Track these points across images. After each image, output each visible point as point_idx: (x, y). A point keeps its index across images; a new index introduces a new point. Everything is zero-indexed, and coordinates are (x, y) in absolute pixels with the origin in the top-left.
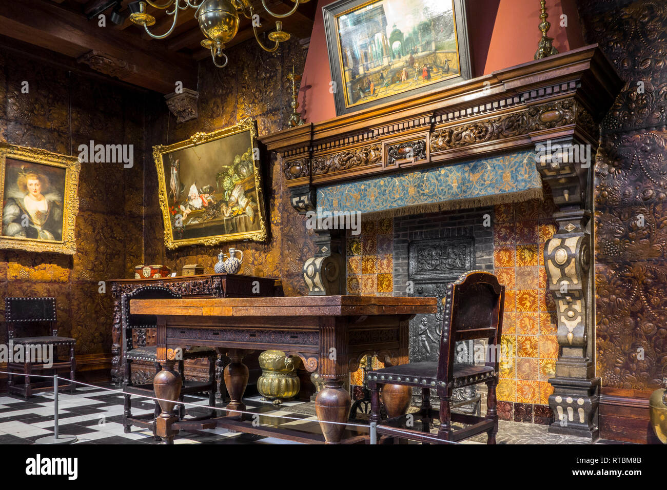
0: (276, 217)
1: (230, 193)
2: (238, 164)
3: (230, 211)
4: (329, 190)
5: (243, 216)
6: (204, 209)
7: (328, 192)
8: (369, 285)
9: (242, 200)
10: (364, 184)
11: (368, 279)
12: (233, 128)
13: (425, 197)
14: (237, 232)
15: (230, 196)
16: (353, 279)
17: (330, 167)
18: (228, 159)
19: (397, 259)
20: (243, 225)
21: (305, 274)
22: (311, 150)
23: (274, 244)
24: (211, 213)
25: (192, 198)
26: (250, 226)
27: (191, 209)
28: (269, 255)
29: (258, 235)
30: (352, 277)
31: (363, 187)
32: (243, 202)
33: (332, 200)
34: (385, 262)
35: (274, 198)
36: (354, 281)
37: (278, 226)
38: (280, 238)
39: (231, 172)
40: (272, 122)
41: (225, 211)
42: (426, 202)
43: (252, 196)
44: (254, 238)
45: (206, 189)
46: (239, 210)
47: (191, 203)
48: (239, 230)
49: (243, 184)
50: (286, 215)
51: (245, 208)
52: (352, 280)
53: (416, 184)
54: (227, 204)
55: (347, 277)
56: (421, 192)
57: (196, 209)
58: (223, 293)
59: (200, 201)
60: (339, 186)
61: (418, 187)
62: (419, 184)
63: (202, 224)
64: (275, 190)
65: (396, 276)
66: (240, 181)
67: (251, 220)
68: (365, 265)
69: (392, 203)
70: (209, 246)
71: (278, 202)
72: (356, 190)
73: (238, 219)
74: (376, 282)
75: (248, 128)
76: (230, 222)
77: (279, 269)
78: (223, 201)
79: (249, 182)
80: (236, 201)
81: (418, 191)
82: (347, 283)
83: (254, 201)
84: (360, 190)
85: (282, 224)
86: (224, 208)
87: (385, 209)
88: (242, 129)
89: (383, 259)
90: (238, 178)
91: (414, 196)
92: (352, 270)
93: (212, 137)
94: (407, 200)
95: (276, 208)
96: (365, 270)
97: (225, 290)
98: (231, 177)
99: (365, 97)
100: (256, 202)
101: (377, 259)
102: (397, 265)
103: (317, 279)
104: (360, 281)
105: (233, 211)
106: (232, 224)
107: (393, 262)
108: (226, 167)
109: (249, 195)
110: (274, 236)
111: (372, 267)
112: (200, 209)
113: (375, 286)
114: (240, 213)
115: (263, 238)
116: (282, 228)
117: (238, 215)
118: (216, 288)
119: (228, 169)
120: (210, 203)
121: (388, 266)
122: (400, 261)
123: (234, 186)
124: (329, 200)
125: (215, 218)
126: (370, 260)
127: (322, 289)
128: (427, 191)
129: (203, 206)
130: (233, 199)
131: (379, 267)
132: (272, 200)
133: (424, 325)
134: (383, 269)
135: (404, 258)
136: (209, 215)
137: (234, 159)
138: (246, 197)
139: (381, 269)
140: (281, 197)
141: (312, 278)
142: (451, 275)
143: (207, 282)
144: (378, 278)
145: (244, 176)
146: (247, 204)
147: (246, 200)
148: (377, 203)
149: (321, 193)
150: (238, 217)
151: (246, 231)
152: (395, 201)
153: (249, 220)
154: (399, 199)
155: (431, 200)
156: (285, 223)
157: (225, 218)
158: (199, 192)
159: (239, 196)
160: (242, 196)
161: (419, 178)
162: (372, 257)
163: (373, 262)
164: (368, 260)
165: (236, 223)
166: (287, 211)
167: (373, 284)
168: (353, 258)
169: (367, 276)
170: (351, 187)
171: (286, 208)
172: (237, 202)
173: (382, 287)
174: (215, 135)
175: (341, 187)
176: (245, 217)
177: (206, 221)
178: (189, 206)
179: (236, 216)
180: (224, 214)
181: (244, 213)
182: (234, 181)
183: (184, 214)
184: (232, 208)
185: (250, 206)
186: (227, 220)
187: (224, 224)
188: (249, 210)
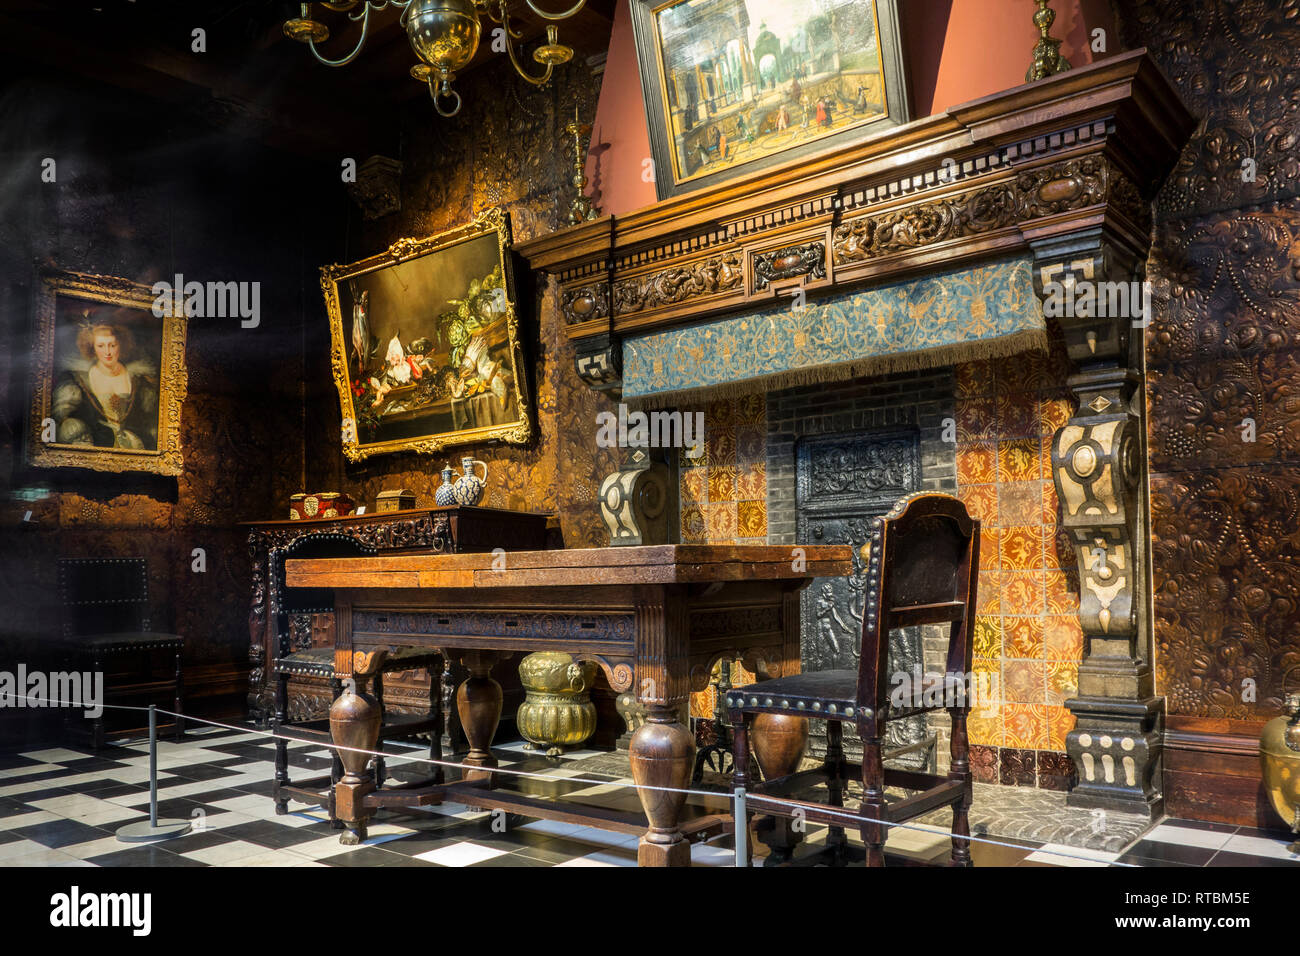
0: (547, 395)
1: (462, 351)
2: (476, 297)
3: (462, 386)
4: (644, 342)
5: (486, 395)
6: (415, 384)
7: (643, 346)
8: (722, 524)
9: (484, 366)
10: (712, 330)
11: (721, 511)
12: (467, 229)
13: (825, 352)
14: (476, 426)
15: (462, 358)
16: (693, 511)
17: (646, 297)
18: (458, 288)
19: (774, 471)
20: (486, 412)
21: (603, 504)
22: (611, 266)
23: (545, 447)
24: (428, 391)
25: (393, 363)
26: (500, 414)
27: (391, 385)
28: (535, 469)
29: (515, 431)
30: (690, 508)
31: (708, 335)
32: (486, 368)
33: (652, 362)
34: (752, 478)
35: (543, 360)
36: (694, 515)
37: (551, 412)
38: (555, 436)
39: (463, 312)
40: (537, 215)
41: (453, 388)
42: (827, 361)
43: (502, 357)
44: (508, 438)
45: (417, 346)
46: (480, 384)
47: (390, 373)
49: (486, 335)
50: (565, 391)
51: (491, 380)
52: (689, 514)
53: (807, 327)
54: (457, 373)
55: (682, 508)
56: (818, 342)
57: (400, 383)
58: (453, 543)
59: (408, 368)
60: (664, 335)
61: (811, 333)
62: (813, 327)
63: (411, 412)
64: (544, 345)
65: (773, 505)
66: (480, 329)
67: (502, 402)
68: (715, 485)
69: (763, 364)
70: (425, 455)
71: (550, 367)
72: (695, 341)
73: (477, 402)
74: (735, 516)
75: (493, 227)
76: (462, 408)
77: (555, 495)
78: (450, 368)
79: (497, 330)
80: (472, 368)
81: (812, 340)
82: (682, 520)
83: (506, 366)
84: (703, 341)
85: (558, 408)
86: (451, 382)
87: (750, 375)
88: (483, 229)
89: (748, 472)
90: (477, 324)
91: (805, 351)
92: (689, 495)
93: (427, 247)
94: (791, 358)
95: (547, 379)
96: (713, 494)
97: (455, 538)
98: (463, 322)
99: (710, 162)
100: (511, 369)
101: (737, 472)
102: (774, 484)
103: (626, 514)
104: (705, 516)
105: (469, 386)
106: (467, 412)
107: (767, 477)
108: (454, 302)
109: (497, 354)
110: (543, 432)
111: (728, 489)
112: (407, 384)
113: (734, 525)
114: (481, 390)
115: (523, 437)
116: (558, 417)
117: (477, 393)
118: (440, 535)
119: (458, 307)
120: (426, 372)
121: (757, 486)
122: (780, 476)
123: (470, 339)
124: (645, 362)
125: (435, 400)
126: (724, 476)
127: (636, 534)
128: (828, 340)
129: (413, 378)
130: (467, 363)
131: (741, 489)
132: (539, 364)
133: (828, 599)
134: (747, 491)
135: (786, 471)
136: (424, 395)
137: (468, 287)
138: (491, 359)
139: (744, 492)
140: (556, 358)
141: (617, 511)
142: (877, 500)
143: (422, 524)
144: (739, 510)
145: (487, 319)
146: (494, 372)
147: (491, 365)
148: (734, 365)
149: (631, 349)
150: (478, 397)
151: (493, 424)
152: (769, 361)
153: (498, 404)
154: (776, 357)
155: (835, 357)
156: (563, 408)
157: (453, 401)
158: (406, 352)
159: (479, 358)
160: (485, 357)
161: (813, 315)
162: (727, 468)
163: (730, 478)
164: (719, 475)
166: (567, 384)
167: (729, 521)
168: (691, 472)
169: (719, 506)
170: (687, 336)
171: (566, 379)
172: (476, 370)
173: (747, 527)
174: (433, 243)
175: (667, 337)
176: (490, 398)
177: (418, 408)
178: (386, 379)
179: (473, 396)
180: (451, 392)
181: (489, 391)
182: (468, 330)
183: (378, 395)
184: (466, 381)
185: (498, 375)
186: (456, 404)
187: (451, 412)
188: (497, 384)
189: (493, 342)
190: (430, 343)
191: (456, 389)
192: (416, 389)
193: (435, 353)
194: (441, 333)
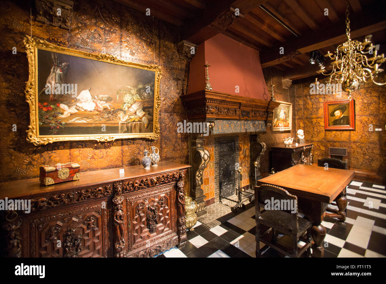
1: (130, 105)
2: (141, 89)
3: (126, 118)
4: (218, 121)
5: (139, 122)
6: (97, 112)
9: (139, 112)
12: (145, 65)
14: (131, 133)
15: (129, 108)
18: (132, 83)
20: (137, 128)
21: (203, 159)
24: (106, 116)
25: (82, 101)
26: (144, 130)
27: (78, 110)
29: (152, 136)
32: (141, 113)
34: (211, 149)
39: (133, 92)
41: (121, 117)
43: (149, 111)
44: (150, 138)
45: (103, 97)
46: (136, 118)
47: (78, 104)
48: (133, 131)
49: (143, 102)
51: (142, 117)
54: (125, 112)
57: (86, 110)
59: (94, 105)
60: (221, 121)
63: (91, 123)
65: (215, 154)
66: (141, 100)
67: (146, 126)
73: (134, 124)
75: (154, 70)
76: (125, 126)
78: (121, 110)
79: (148, 102)
80: (134, 112)
83: (150, 114)
84: (228, 124)
86: (121, 115)
88: (150, 68)
90: (139, 98)
98: (133, 95)
100: (152, 116)
105: (131, 118)
106: (127, 127)
107: (214, 149)
108: (129, 87)
109: (147, 110)
112: (91, 111)
114: (136, 120)
119: (131, 89)
120: (105, 109)
123: (134, 102)
124: (218, 126)
125: (110, 120)
129: (96, 110)
130: (131, 110)
134: (211, 152)
135: (218, 148)
136: (102, 118)
137: (138, 84)
138: (144, 111)
145: (145, 97)
146: (144, 115)
147: (143, 113)
150: (134, 123)
151: (140, 132)
153: (144, 126)
157: (120, 122)
158: (93, 98)
159: (138, 109)
160: (141, 109)
162: (207, 147)
165: (131, 127)
170: (226, 122)
172: (135, 113)
176: (141, 124)
177: (97, 122)
178: (75, 106)
179: (132, 122)
180: (120, 119)
181: (141, 121)
182: (135, 99)
183: (65, 113)
184: (129, 116)
185: (146, 117)
186: (122, 124)
187: (118, 126)
188: (145, 120)
189: (146, 106)
190: (111, 98)
191: (123, 118)
192: (97, 114)
193: (114, 103)
194: (119, 96)
